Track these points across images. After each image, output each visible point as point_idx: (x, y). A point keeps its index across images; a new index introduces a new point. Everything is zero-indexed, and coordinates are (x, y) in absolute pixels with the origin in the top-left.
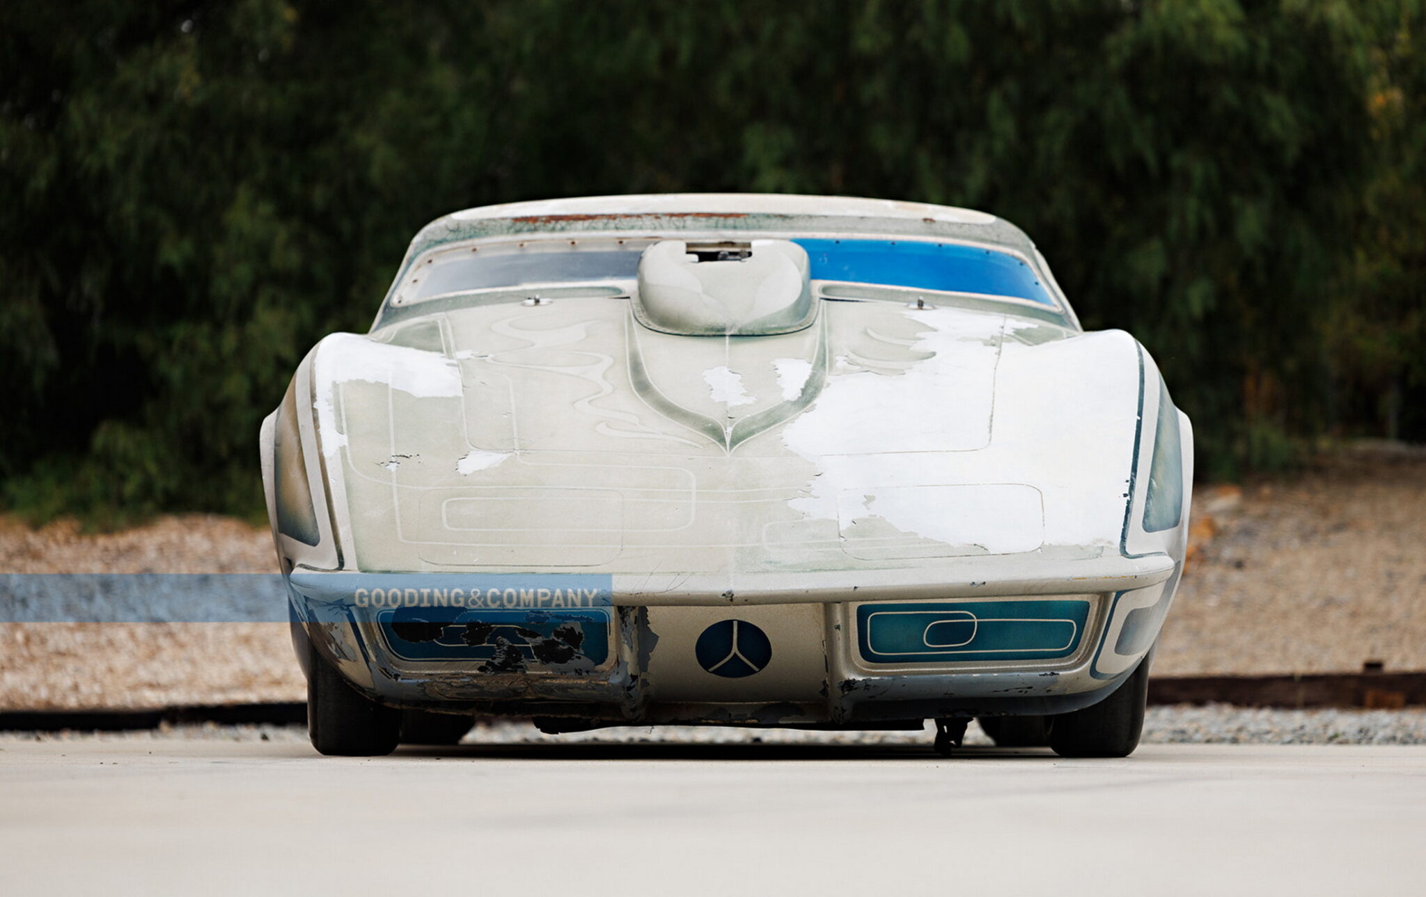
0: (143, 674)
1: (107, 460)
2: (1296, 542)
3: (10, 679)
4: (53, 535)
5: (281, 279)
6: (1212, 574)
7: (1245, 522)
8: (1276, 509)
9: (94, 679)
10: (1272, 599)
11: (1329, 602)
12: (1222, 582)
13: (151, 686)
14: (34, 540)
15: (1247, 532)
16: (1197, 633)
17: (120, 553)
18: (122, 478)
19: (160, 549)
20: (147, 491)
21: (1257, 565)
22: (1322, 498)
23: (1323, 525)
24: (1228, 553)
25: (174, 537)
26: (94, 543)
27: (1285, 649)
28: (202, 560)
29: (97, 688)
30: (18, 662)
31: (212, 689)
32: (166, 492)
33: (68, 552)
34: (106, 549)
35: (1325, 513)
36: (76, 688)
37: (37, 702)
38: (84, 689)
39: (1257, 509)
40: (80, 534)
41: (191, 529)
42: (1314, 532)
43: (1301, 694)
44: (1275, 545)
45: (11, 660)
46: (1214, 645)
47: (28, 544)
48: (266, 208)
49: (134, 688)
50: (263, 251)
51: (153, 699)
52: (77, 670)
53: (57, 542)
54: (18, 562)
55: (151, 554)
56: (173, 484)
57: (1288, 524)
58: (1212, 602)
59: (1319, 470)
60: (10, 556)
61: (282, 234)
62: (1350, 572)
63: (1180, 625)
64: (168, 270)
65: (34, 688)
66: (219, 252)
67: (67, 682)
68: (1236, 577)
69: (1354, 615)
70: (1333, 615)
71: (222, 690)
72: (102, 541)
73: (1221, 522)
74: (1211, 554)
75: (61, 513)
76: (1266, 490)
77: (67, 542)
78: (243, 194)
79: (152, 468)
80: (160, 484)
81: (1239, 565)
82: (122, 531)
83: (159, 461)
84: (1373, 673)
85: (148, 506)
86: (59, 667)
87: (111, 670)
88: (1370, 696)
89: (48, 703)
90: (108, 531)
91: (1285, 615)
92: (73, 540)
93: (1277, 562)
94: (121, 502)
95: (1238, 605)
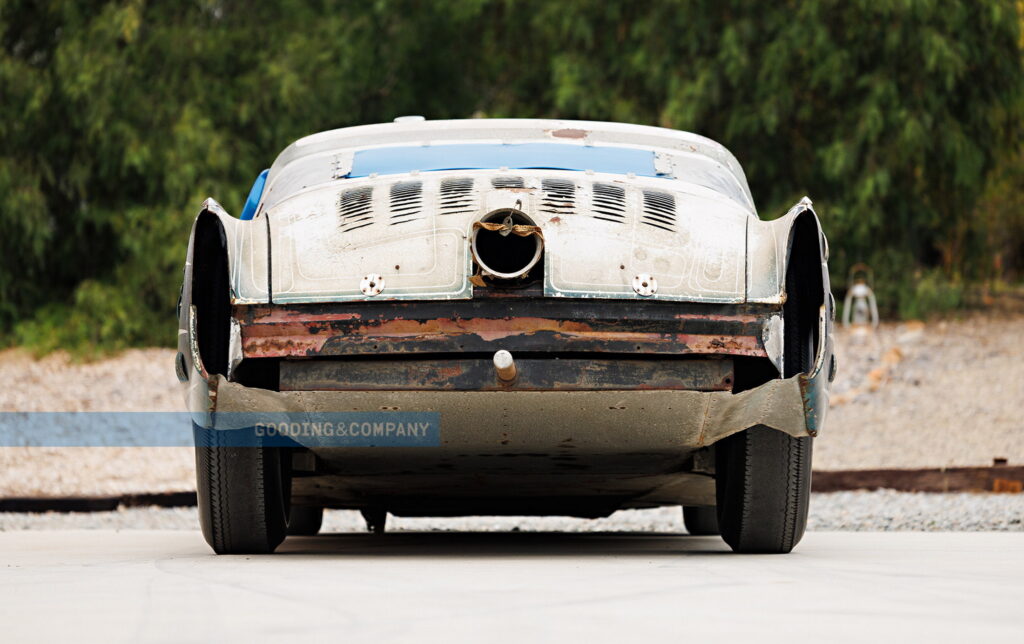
0: (110, 469)
1: (88, 309)
2: (960, 366)
3: (13, 473)
4: (49, 365)
5: (216, 174)
6: (895, 390)
7: (924, 350)
8: (948, 341)
9: (74, 473)
10: (938, 409)
11: (979, 411)
12: (903, 396)
13: (115, 478)
14: (36, 369)
15: (925, 358)
16: (881, 435)
17: (98, 379)
18: (100, 322)
19: (127, 375)
20: (118, 332)
21: (929, 383)
22: (983, 332)
23: (982, 352)
24: (910, 374)
25: (137, 366)
26: (79, 371)
27: (943, 446)
28: (157, 383)
29: (75, 480)
30: (20, 460)
31: (159, 481)
32: (133, 332)
33: (59, 378)
34: (87, 376)
35: (985, 343)
36: (60, 479)
37: (31, 491)
38: (66, 480)
39: (935, 340)
40: (69, 364)
41: (150, 360)
42: (976, 357)
43: (946, 483)
44: (945, 368)
45: (14, 459)
46: (893, 444)
47: (30, 371)
48: (205, 123)
49: (101, 480)
50: (200, 155)
51: (115, 489)
52: (63, 467)
53: (51, 369)
54: (22, 385)
55: (120, 379)
56: (137, 326)
57: (957, 351)
58: (894, 411)
59: (984, 309)
60: (17, 381)
61: (216, 141)
62: (998, 388)
63: (868, 429)
64: (132, 169)
65: (30, 480)
66: (171, 155)
67: (55, 475)
68: (913, 391)
69: (996, 421)
70: (981, 420)
71: (166, 481)
72: (85, 369)
73: (906, 351)
74: (897, 374)
75: (56, 348)
76: (943, 325)
77: (60, 370)
78: (188, 112)
79: (122, 315)
80: (128, 326)
81: (917, 383)
82: (99, 361)
83: (127, 309)
84: (1000, 466)
85: (119, 343)
86: (49, 464)
87: (86, 466)
88: (997, 483)
89: (39, 491)
90: (89, 361)
91: (947, 420)
92: (64, 368)
93: (945, 381)
94: (100, 340)
95: (913, 413)
